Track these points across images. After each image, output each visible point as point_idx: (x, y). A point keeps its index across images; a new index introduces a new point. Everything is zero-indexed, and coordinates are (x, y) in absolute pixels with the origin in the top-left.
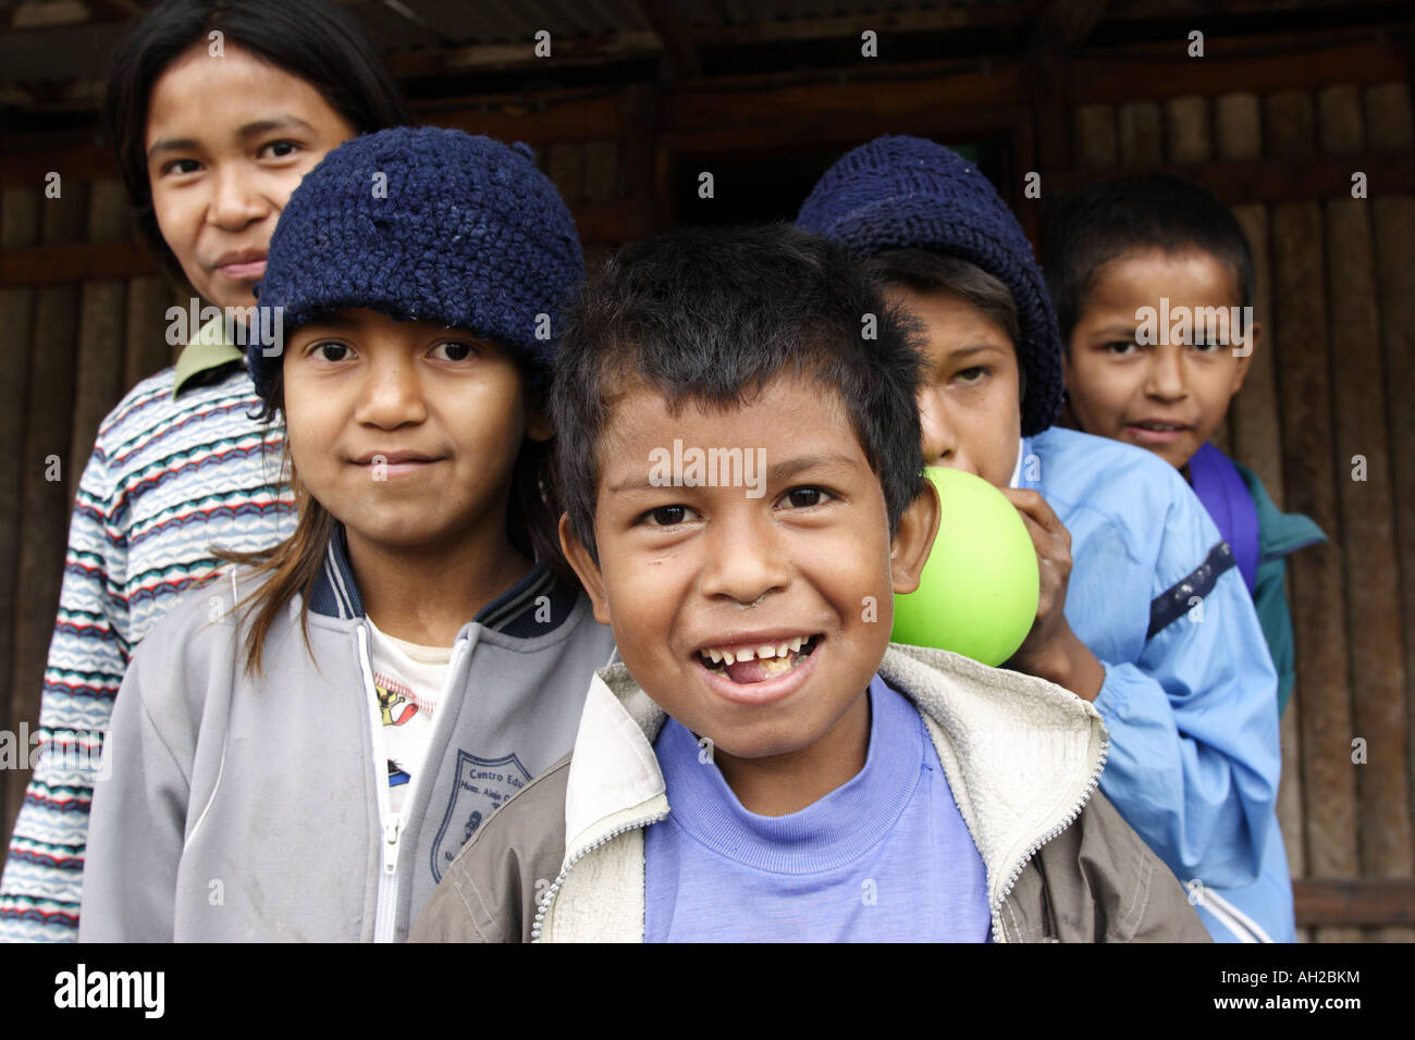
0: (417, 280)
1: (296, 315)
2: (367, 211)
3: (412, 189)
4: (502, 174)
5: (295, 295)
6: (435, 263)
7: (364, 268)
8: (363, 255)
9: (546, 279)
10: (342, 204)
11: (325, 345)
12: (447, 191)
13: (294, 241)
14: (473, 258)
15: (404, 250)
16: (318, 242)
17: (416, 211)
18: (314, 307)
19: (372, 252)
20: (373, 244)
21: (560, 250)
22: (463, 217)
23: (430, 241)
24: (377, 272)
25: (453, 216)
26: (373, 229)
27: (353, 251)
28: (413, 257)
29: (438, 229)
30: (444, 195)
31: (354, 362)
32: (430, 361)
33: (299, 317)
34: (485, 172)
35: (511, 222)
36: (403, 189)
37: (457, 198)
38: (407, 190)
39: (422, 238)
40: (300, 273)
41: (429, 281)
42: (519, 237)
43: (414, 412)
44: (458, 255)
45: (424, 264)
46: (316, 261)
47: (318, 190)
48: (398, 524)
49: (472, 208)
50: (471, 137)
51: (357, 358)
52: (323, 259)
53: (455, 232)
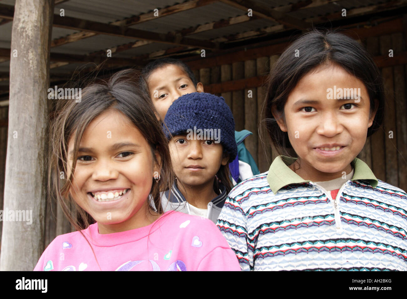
0: (203, 126)
1: (176, 133)
2: (192, 111)
3: (202, 106)
4: (220, 104)
5: (176, 129)
6: (207, 123)
7: (192, 123)
8: (192, 120)
9: (229, 128)
10: (186, 109)
11: (180, 140)
12: (209, 107)
13: (174, 117)
14: (215, 122)
15: (201, 119)
16: (181, 117)
17: (203, 111)
18: (181, 131)
19: (194, 119)
20: (194, 118)
21: (231, 121)
22: (213, 113)
23: (206, 118)
24: (195, 124)
25: (211, 112)
26: (195, 114)
27: (189, 119)
28: (202, 121)
29: (208, 115)
30: (209, 108)
31: (186, 144)
32: (204, 144)
33: (177, 134)
34: (216, 103)
35: (222, 114)
36: (200, 106)
37: (212, 109)
38: (201, 106)
39: (204, 117)
40: (176, 124)
41: (206, 127)
42: (224, 118)
43: (200, 156)
44: (212, 121)
45: (205, 123)
46: (180, 121)
47: (180, 106)
48: (194, 181)
49: (215, 111)
50: (212, 95)
51: (187, 143)
52: (182, 121)
53: (211, 116)
